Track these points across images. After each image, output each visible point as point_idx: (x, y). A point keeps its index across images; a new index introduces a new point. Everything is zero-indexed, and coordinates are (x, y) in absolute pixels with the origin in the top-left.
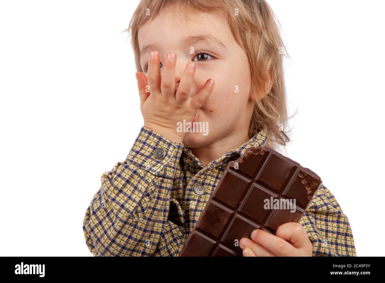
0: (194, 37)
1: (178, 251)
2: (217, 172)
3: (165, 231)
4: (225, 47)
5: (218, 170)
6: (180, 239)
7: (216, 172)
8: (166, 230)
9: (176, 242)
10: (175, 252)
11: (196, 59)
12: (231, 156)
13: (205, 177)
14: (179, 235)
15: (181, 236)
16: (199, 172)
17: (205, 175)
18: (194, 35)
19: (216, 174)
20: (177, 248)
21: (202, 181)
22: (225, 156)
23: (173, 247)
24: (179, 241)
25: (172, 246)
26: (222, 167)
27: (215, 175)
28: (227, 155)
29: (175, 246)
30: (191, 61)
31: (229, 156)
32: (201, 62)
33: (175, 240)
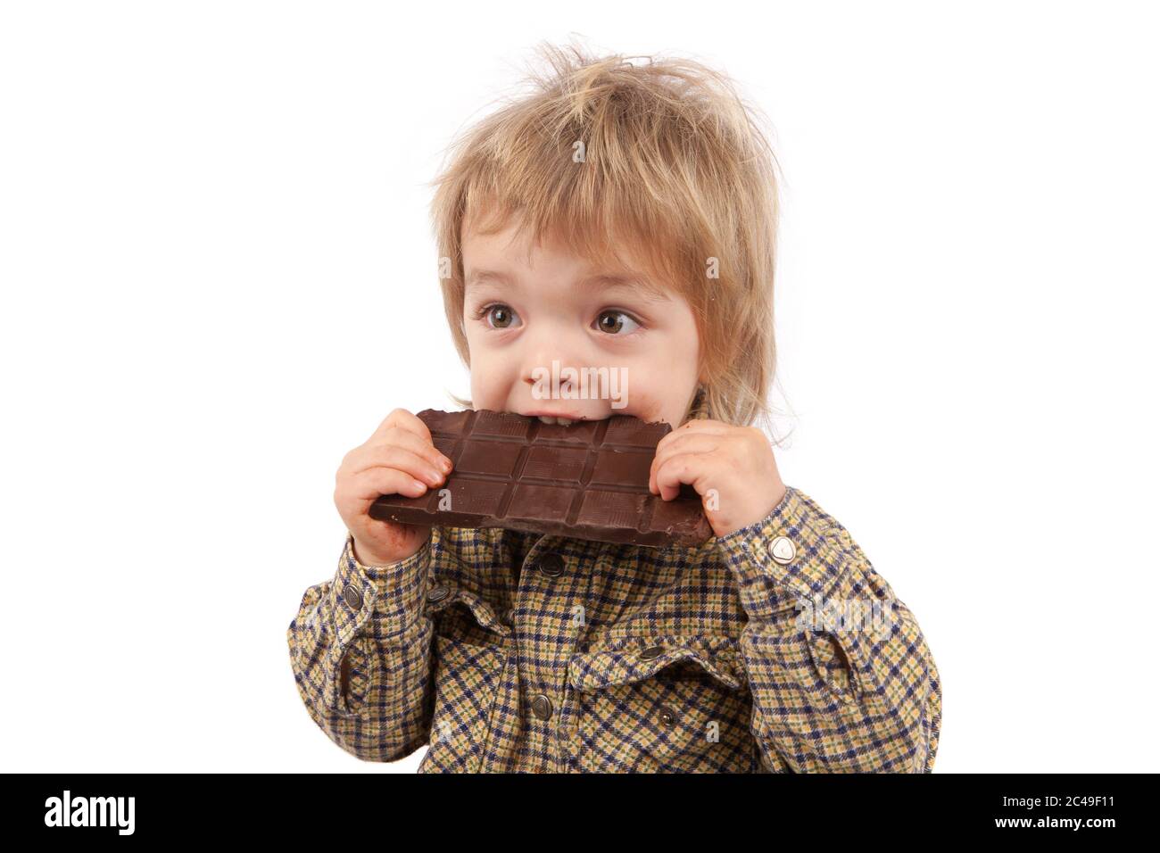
1: (495, 704)
3: (458, 666)
6: (498, 675)
8: (459, 663)
9: (490, 685)
10: (490, 706)
14: (496, 668)
15: (498, 670)
20: (492, 698)
23: (484, 696)
24: (495, 682)
25: (483, 693)
29: (488, 693)
33: (488, 679)
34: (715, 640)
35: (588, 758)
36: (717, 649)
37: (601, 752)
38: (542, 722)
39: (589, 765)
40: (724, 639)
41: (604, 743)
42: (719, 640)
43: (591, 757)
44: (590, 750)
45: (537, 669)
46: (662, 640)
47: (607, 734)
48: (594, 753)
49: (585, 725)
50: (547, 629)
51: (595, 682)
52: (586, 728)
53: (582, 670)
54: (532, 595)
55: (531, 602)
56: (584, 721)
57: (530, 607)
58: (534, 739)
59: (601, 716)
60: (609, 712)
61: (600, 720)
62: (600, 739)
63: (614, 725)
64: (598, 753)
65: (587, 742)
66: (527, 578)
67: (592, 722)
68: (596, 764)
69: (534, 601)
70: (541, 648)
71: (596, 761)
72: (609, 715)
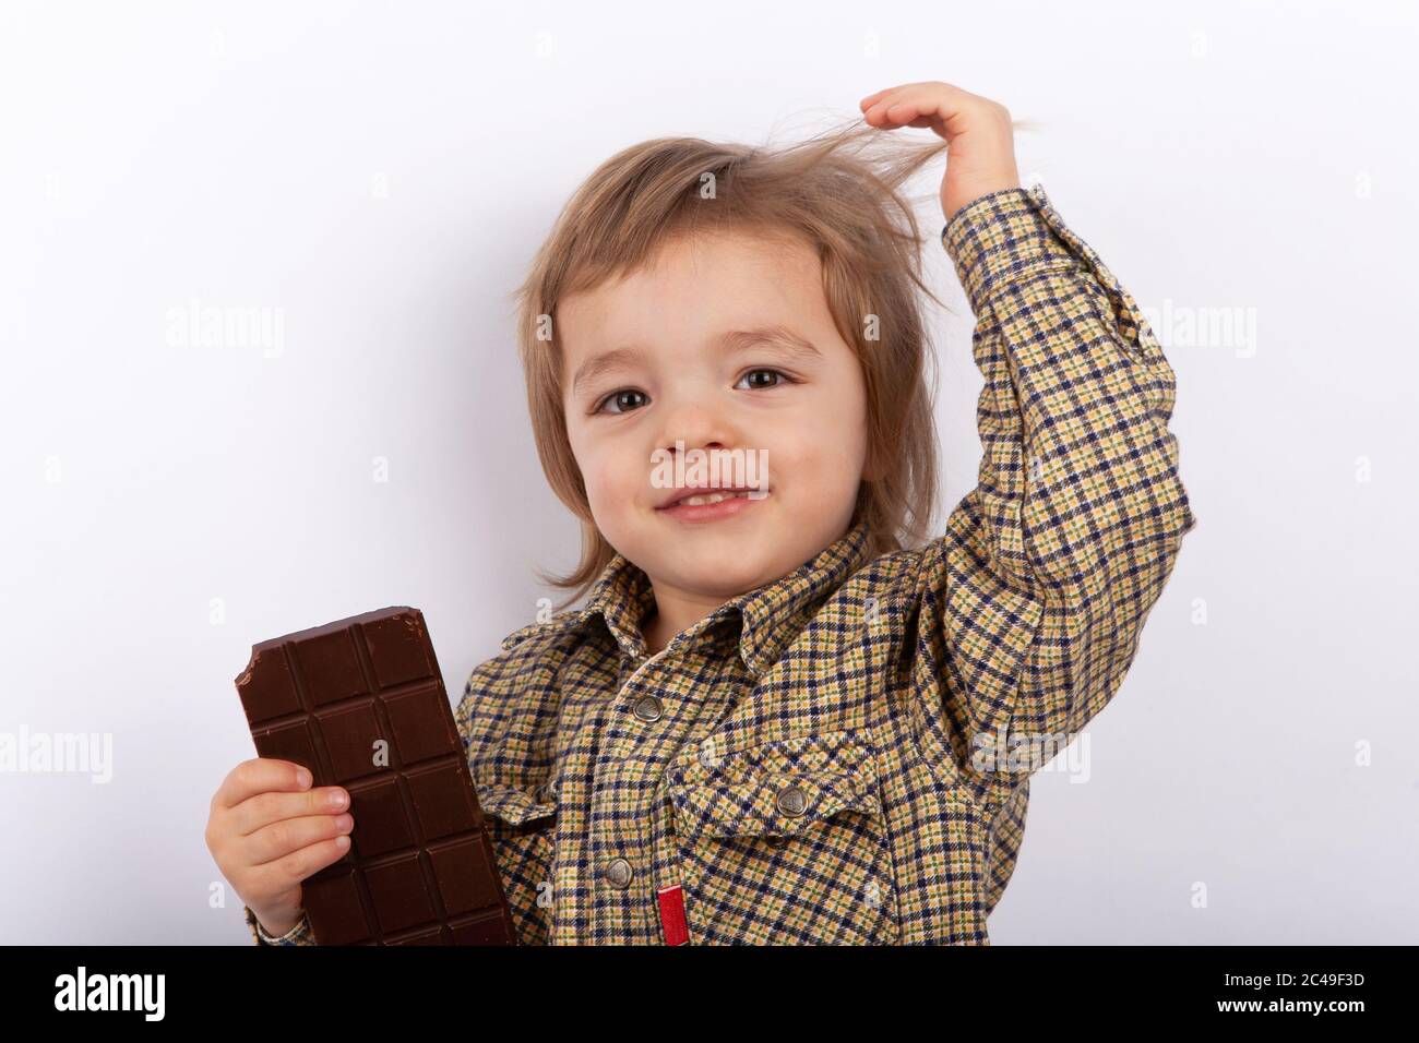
0: (742, 334)
2: (703, 662)
4: (817, 352)
5: (706, 658)
7: (700, 665)
11: (745, 384)
12: (729, 618)
13: (666, 676)
16: (647, 663)
17: (666, 672)
18: (743, 328)
19: (700, 668)
21: (657, 686)
22: (708, 620)
26: (716, 650)
27: (697, 670)
28: (715, 616)
30: (732, 390)
31: (720, 619)
32: (756, 392)
34: (833, 739)
35: (697, 912)
36: (837, 748)
37: (711, 901)
38: (619, 893)
39: (700, 920)
40: (843, 735)
41: (714, 890)
42: (837, 738)
43: (701, 909)
44: (699, 902)
45: (616, 824)
46: (770, 750)
47: (715, 880)
48: (704, 904)
49: (688, 874)
50: (628, 774)
51: (717, 831)
52: (689, 878)
53: (699, 820)
54: (620, 741)
55: (617, 749)
56: (685, 869)
57: (616, 755)
58: (609, 914)
59: (704, 858)
60: (713, 853)
61: (703, 864)
62: (707, 887)
63: (721, 867)
64: (708, 903)
65: (693, 894)
66: (617, 722)
67: (695, 868)
68: (709, 917)
69: (622, 748)
70: (621, 797)
71: (707, 913)
72: (714, 857)
